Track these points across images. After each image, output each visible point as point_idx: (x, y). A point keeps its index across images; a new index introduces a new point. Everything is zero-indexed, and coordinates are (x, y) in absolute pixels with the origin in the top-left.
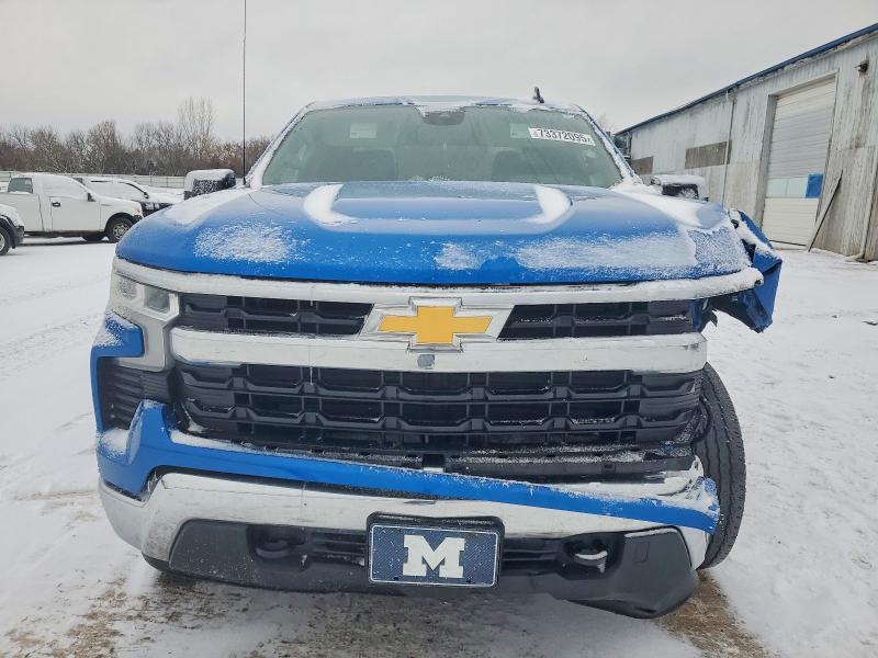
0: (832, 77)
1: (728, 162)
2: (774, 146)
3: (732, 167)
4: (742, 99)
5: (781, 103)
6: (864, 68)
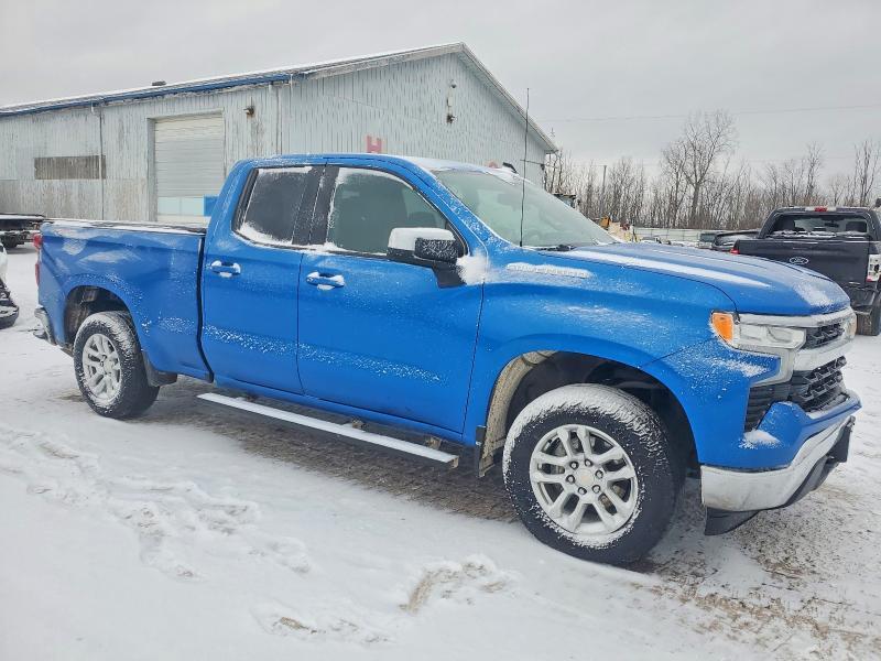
0: (218, 114)
1: (104, 177)
2: (159, 166)
3: (110, 183)
4: (111, 116)
5: (160, 127)
6: (251, 112)
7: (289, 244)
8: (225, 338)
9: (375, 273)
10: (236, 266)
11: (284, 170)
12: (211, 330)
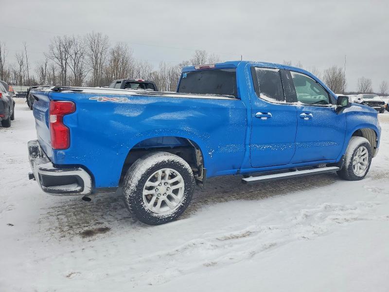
7: (285, 102)
8: (263, 148)
9: (320, 111)
10: (269, 114)
11: (267, 69)
12: (255, 146)
